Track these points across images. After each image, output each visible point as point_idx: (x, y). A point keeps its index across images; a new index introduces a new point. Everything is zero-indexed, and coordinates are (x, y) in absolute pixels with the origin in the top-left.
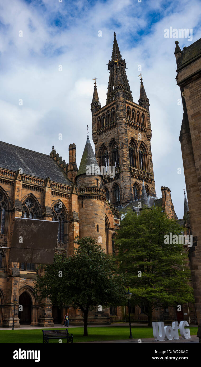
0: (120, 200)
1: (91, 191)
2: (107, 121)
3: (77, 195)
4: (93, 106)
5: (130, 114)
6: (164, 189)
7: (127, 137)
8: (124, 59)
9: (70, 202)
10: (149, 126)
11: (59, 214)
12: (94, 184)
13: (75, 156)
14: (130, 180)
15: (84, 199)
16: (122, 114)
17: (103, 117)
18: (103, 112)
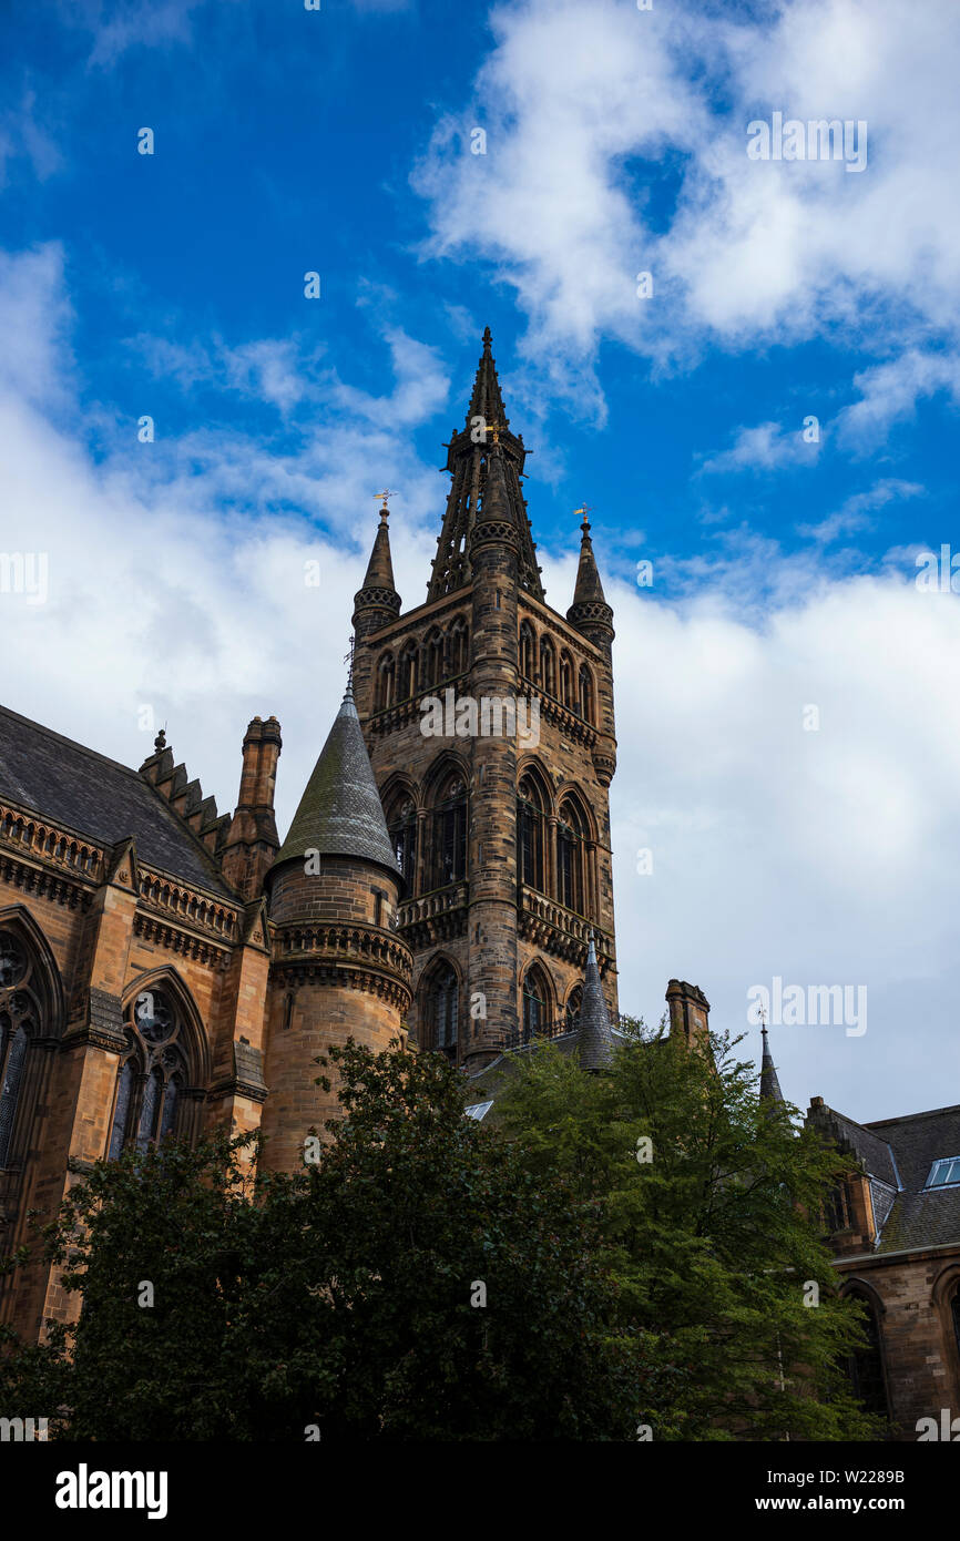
0: (454, 1040)
1: (343, 945)
2: (427, 673)
3: (268, 955)
4: (365, 603)
5: (531, 656)
6: (680, 991)
7: (514, 747)
8: (520, 436)
9: (229, 988)
10: (607, 720)
11: (159, 1046)
12: (363, 911)
13: (274, 777)
14: (512, 944)
15: (301, 985)
16: (499, 642)
17: (408, 655)
18: (411, 634)
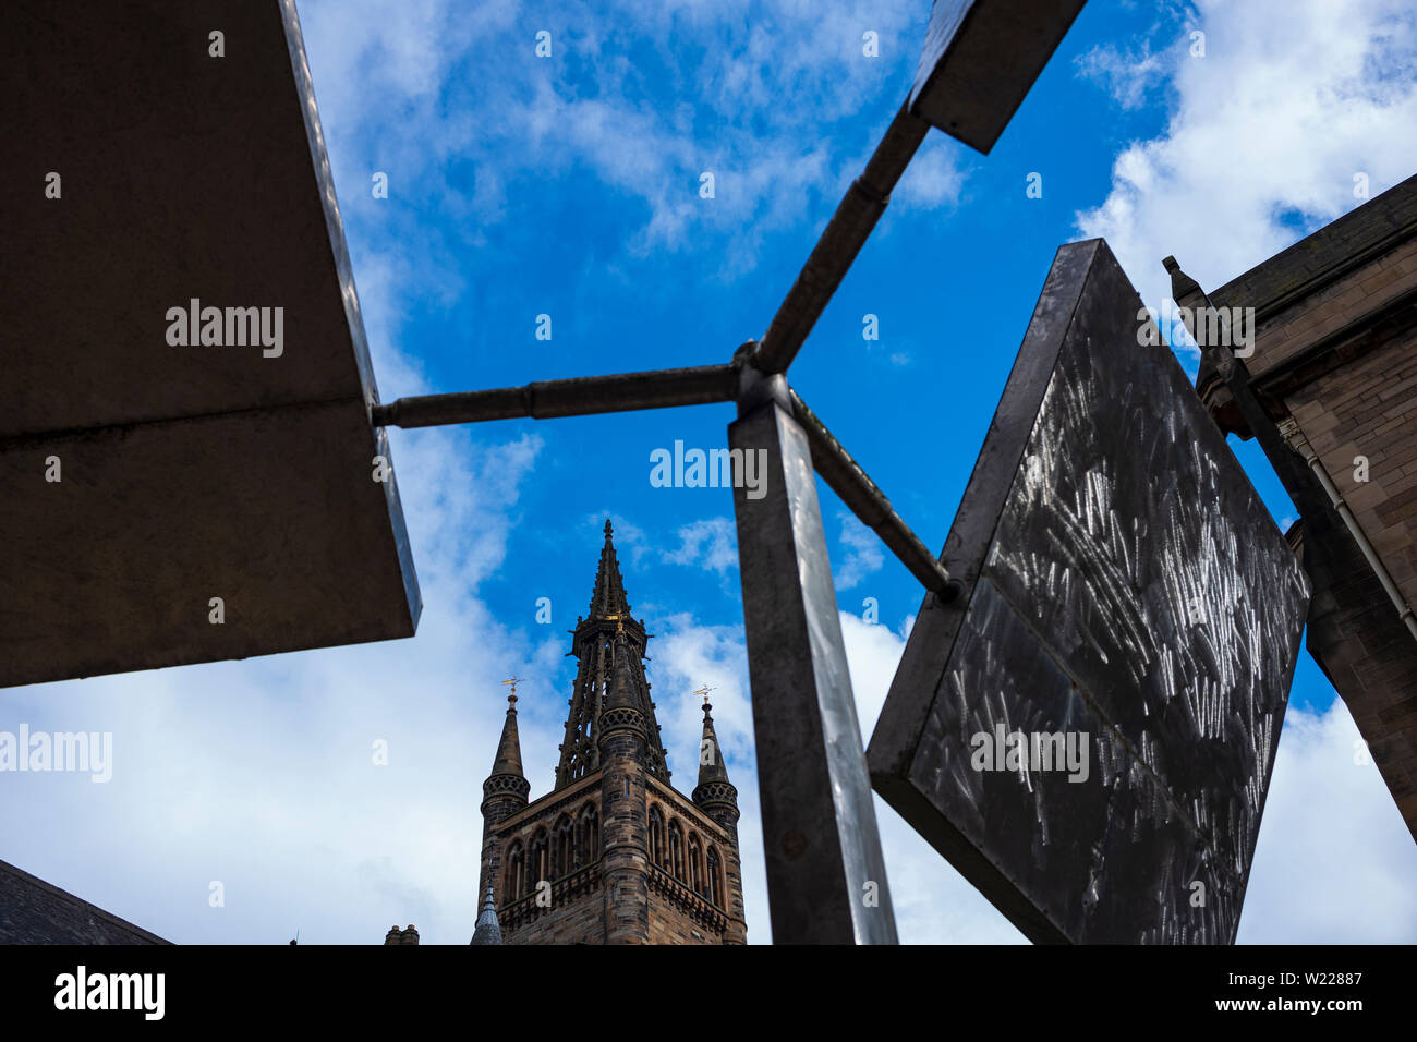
2: (557, 862)
4: (494, 791)
5: (660, 841)
7: (647, 938)
8: (641, 621)
10: (736, 904)
16: (629, 830)
17: (538, 844)
18: (540, 822)
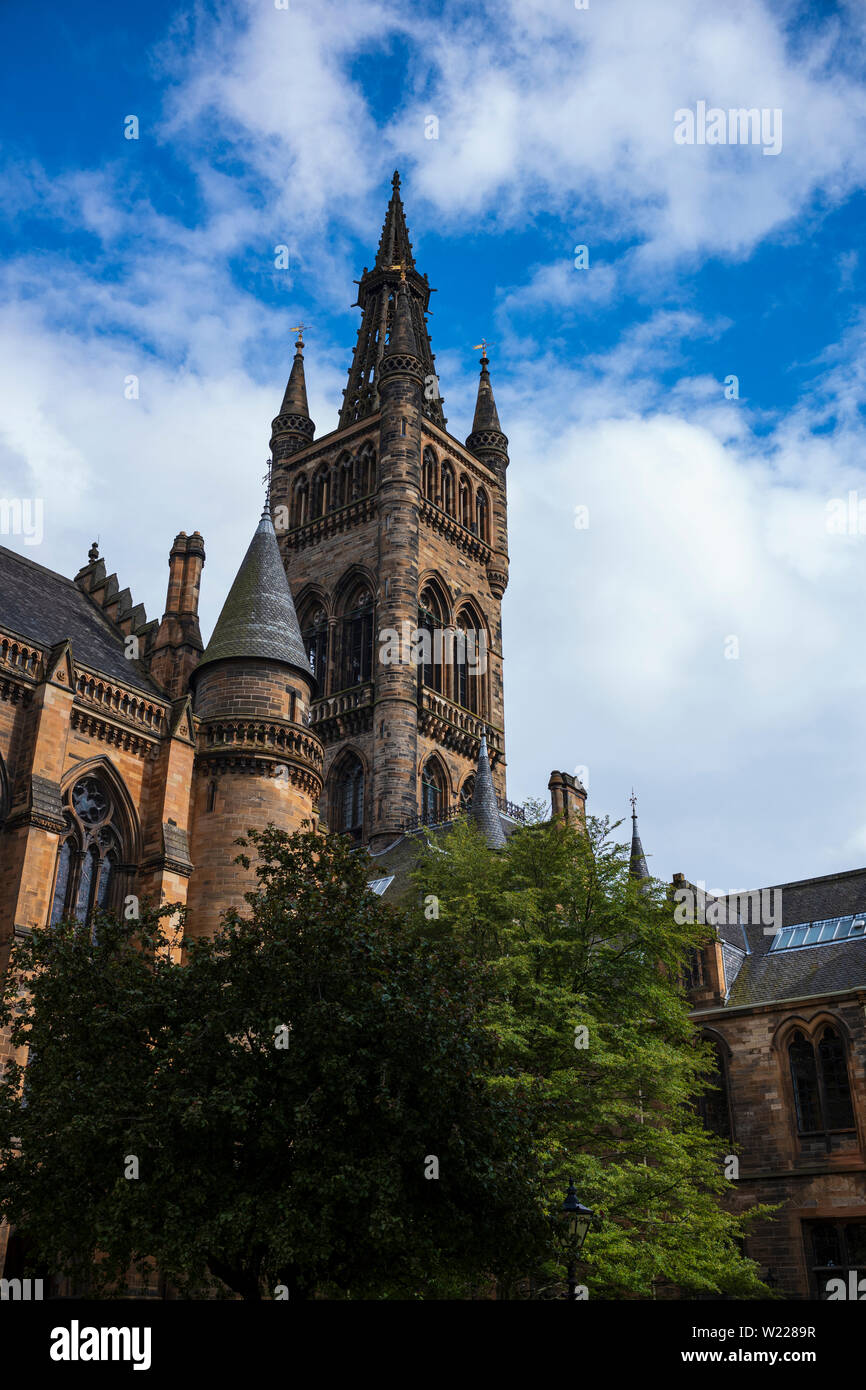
0: (360, 823)
1: (261, 738)
2: (338, 494)
3: (194, 747)
4: (281, 429)
5: (433, 480)
6: (561, 781)
7: (416, 562)
8: (425, 275)
9: (158, 776)
10: (501, 539)
11: (95, 827)
12: (279, 708)
13: (198, 587)
14: (413, 739)
15: (224, 773)
16: (404, 467)
17: (321, 477)
18: (323, 458)
